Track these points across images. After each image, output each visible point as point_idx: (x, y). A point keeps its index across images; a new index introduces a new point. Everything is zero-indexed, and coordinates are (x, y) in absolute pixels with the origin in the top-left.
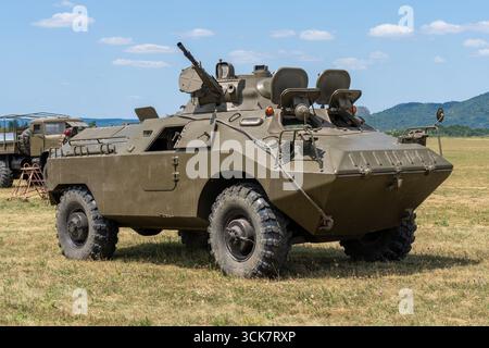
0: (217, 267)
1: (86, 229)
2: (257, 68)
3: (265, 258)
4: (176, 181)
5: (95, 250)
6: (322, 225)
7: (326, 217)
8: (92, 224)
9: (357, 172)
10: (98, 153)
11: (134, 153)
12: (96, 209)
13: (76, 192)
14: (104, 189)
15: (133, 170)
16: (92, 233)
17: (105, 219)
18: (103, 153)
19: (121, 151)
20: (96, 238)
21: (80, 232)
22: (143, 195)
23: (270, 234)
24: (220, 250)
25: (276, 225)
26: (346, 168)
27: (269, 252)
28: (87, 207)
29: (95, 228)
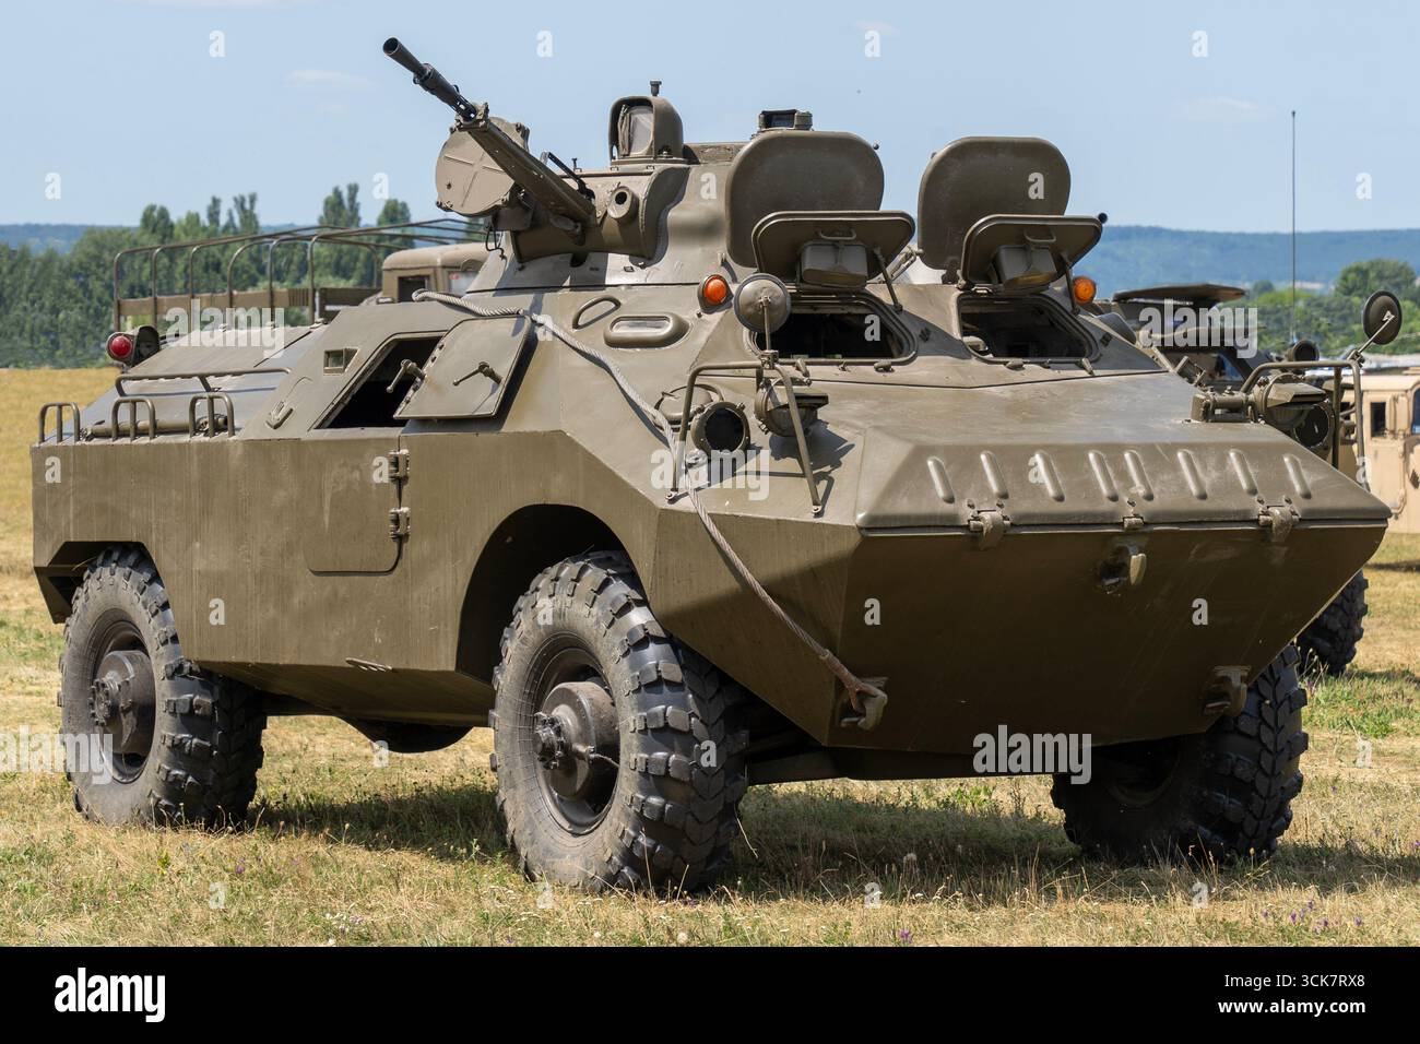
0: (512, 851)
1: (145, 713)
2: (769, 119)
3: (643, 822)
4: (401, 539)
5: (173, 789)
6: (848, 710)
7: (853, 682)
8: (164, 692)
9: (950, 522)
10: (182, 430)
11: (288, 432)
12: (175, 639)
13: (120, 572)
14: (199, 565)
15: (280, 497)
16: (164, 729)
17: (208, 675)
18: (196, 428)
19: (251, 425)
20: (176, 747)
21: (128, 724)
22: (309, 590)
23: (660, 733)
24: (521, 790)
25: (683, 705)
26: (904, 506)
27: (654, 800)
28: (151, 630)
29: (173, 709)
